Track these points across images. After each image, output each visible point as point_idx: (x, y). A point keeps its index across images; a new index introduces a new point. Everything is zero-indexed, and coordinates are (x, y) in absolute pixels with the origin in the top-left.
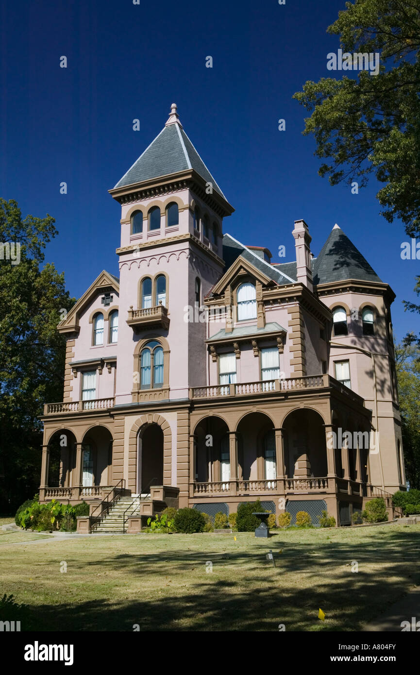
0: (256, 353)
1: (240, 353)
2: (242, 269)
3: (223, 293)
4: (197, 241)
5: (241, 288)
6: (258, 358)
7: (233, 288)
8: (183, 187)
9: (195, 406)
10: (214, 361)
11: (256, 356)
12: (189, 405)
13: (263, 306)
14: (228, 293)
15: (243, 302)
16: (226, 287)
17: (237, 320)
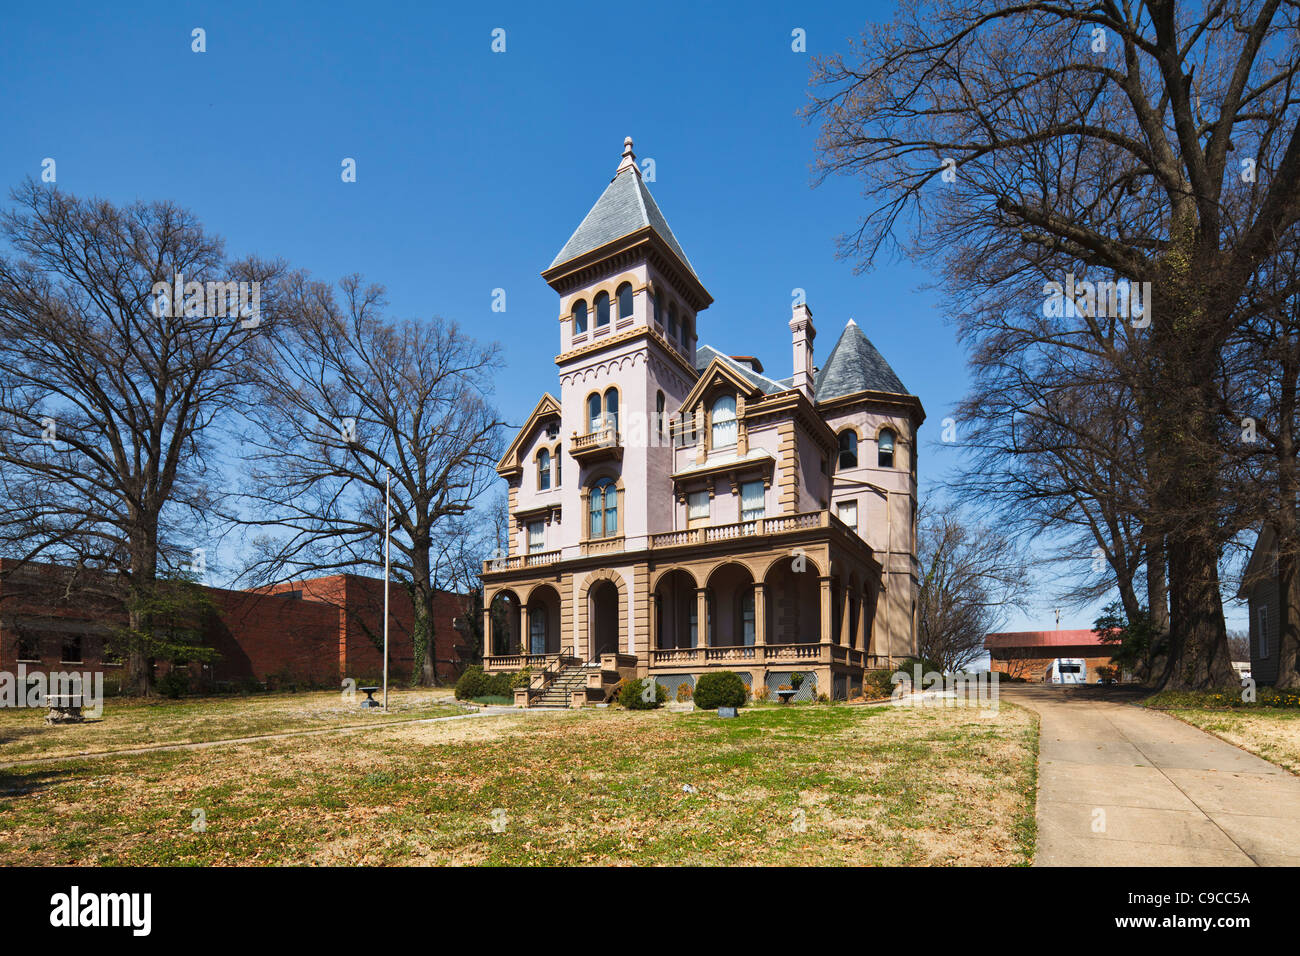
0: (735, 490)
1: (714, 491)
2: (719, 376)
4: (659, 338)
6: (736, 496)
7: (707, 404)
9: (657, 557)
10: (682, 503)
11: (734, 494)
12: (649, 557)
13: (746, 426)
14: (700, 412)
15: (721, 424)
16: (697, 403)
17: (712, 449)
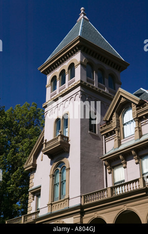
0: (137, 161)
1: (126, 163)
2: (122, 98)
3: (111, 119)
4: (93, 87)
5: (125, 113)
6: (138, 165)
7: (119, 114)
8: (77, 51)
9: (85, 210)
10: (110, 173)
11: (137, 163)
12: (79, 210)
13: (139, 122)
14: (114, 118)
15: (127, 123)
16: (112, 114)
17: (124, 138)
